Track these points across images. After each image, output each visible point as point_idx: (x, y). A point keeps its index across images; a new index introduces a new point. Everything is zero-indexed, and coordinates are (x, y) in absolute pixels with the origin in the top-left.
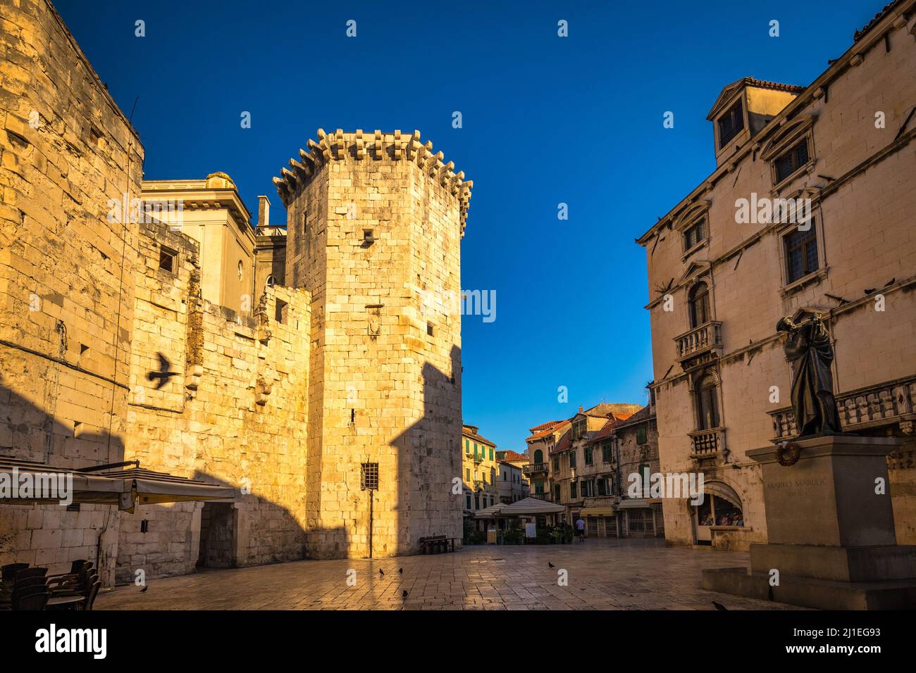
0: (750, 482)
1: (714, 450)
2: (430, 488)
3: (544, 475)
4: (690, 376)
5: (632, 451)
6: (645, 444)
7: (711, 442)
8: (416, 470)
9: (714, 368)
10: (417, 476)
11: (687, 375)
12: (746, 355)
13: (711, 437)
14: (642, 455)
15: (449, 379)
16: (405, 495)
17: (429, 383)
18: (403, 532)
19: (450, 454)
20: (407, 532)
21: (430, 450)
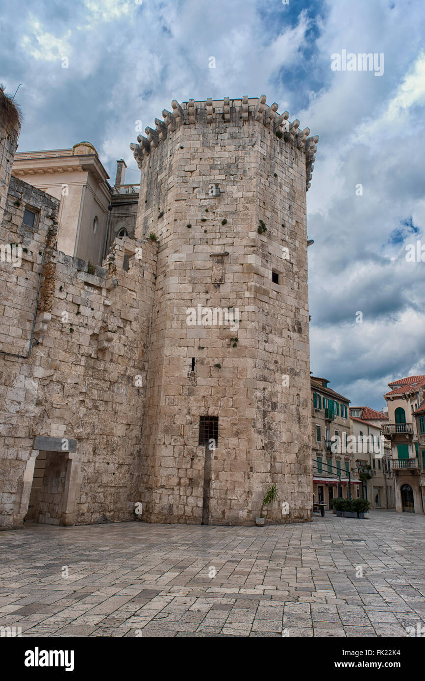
2: (275, 447)
3: (408, 437)
8: (260, 426)
10: (260, 433)
15: (296, 328)
16: (247, 453)
17: (274, 332)
18: (244, 496)
19: (298, 410)
20: (249, 497)
21: (274, 405)
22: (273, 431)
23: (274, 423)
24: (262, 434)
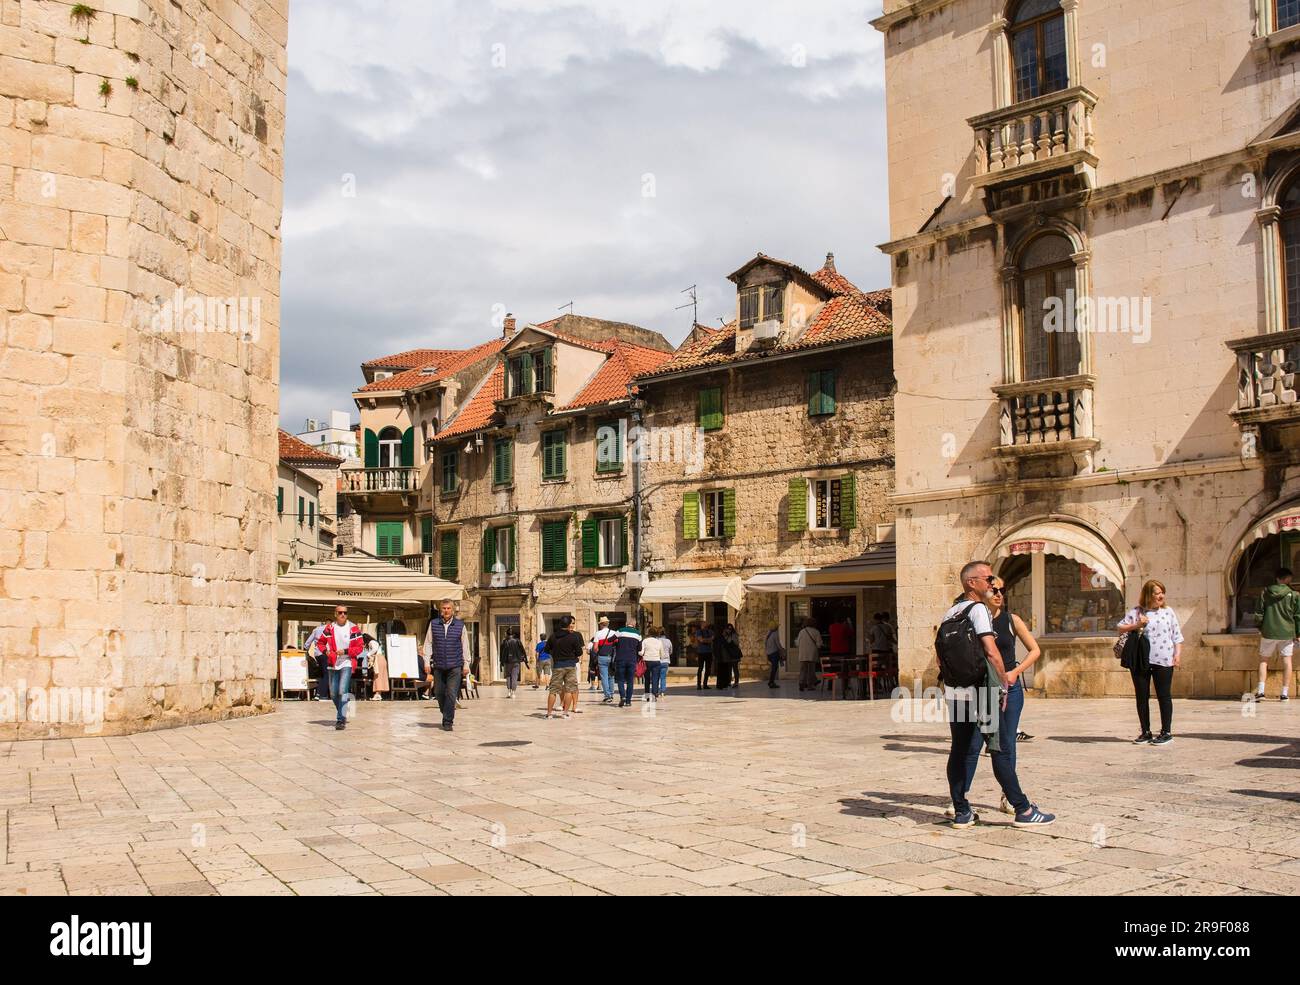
0: (1151, 520)
1: (1065, 435)
2: (186, 494)
3: (405, 504)
4: (1001, 232)
6: (720, 433)
7: (1057, 413)
8: (145, 422)
9: (1069, 216)
10: (145, 445)
11: (992, 228)
12: (1158, 194)
13: (1057, 400)
14: (710, 460)
15: (253, 122)
16: (106, 509)
17: (193, 112)
18: (97, 648)
19: (246, 386)
20: (113, 648)
21: (187, 359)
22: (180, 442)
23: (185, 419)
24: (153, 450)
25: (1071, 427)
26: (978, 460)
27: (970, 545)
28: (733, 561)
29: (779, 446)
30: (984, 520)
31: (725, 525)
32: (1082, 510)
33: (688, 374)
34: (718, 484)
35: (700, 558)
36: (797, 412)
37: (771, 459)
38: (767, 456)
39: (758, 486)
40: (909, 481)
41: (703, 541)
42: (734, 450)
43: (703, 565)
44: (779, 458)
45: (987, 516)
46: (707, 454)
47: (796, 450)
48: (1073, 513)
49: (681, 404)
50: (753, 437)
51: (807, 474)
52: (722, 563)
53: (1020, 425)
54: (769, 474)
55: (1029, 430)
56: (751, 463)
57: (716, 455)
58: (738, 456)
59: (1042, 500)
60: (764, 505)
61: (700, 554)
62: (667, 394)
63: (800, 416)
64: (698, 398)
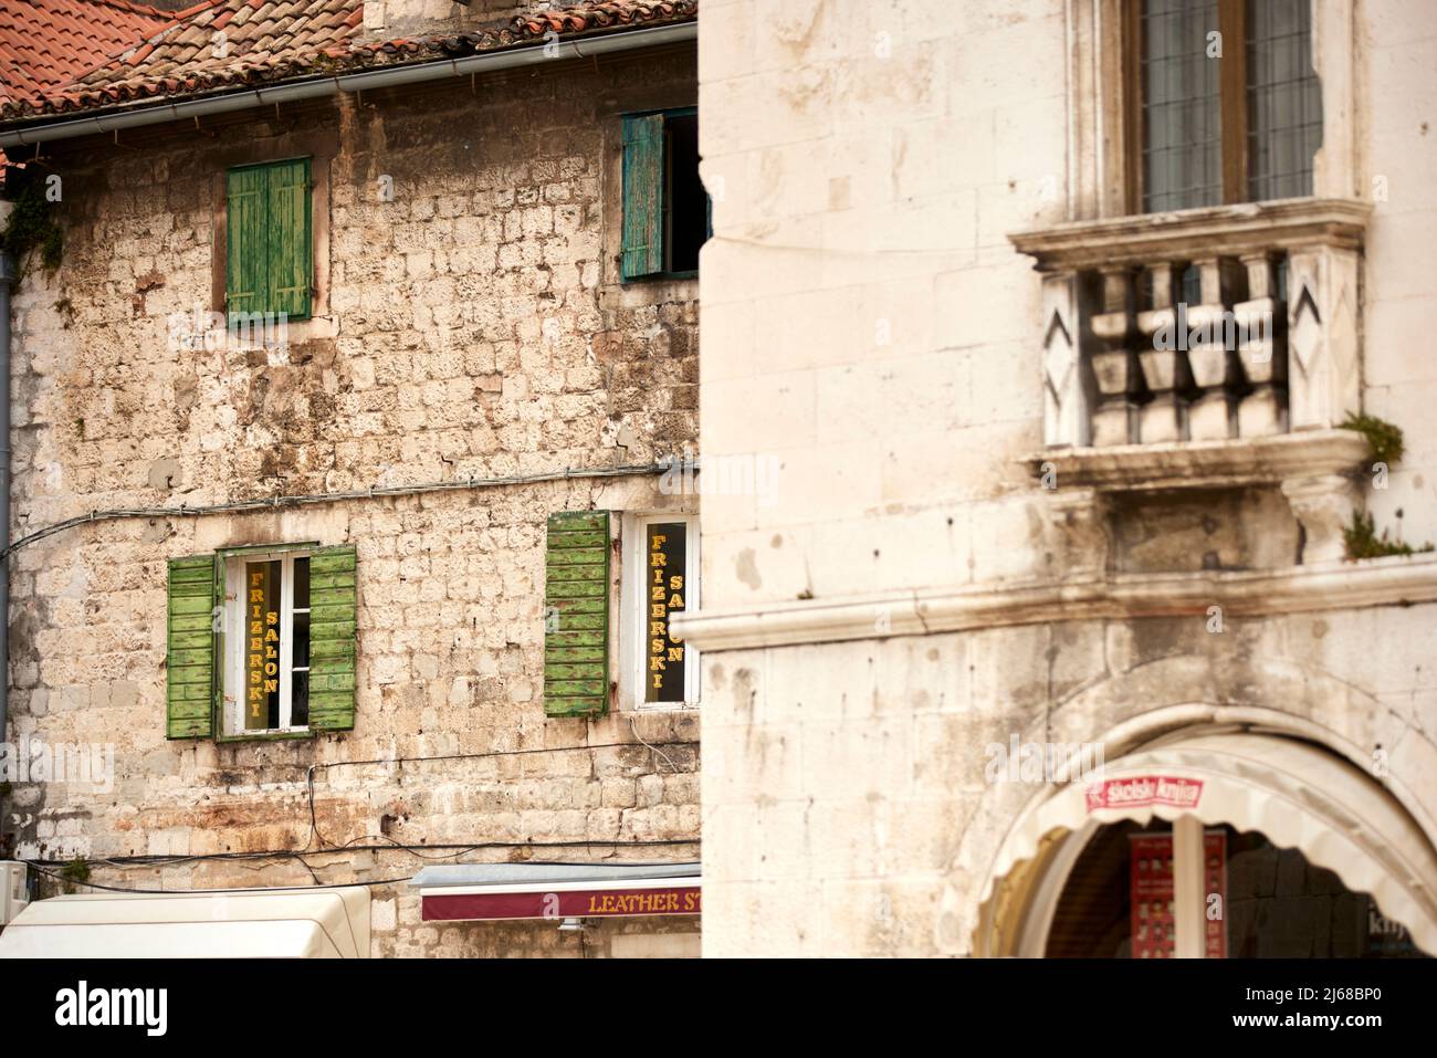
1: (1257, 417)
5: (159, 393)
6: (303, 333)
13: (1235, 287)
14: (261, 438)
25: (1279, 387)
26: (976, 501)
27: (947, 811)
28: (346, 824)
29: (513, 388)
30: (997, 722)
31: (314, 684)
32: (1323, 695)
33: (185, 110)
34: (293, 527)
35: (218, 811)
36: (580, 264)
37: (482, 437)
38: (470, 427)
39: (432, 540)
40: (746, 569)
41: (235, 745)
42: (350, 402)
43: (234, 840)
44: (511, 436)
45: (1008, 706)
46: (252, 414)
47: (572, 405)
48: (1295, 706)
49: (161, 224)
50: (417, 355)
51: (611, 498)
52: (303, 832)
53: (1110, 374)
54: (476, 490)
55: (1140, 395)
56: (410, 448)
57: (287, 421)
58: (367, 422)
59: (1188, 652)
60: (450, 614)
61: (217, 794)
62: (112, 181)
63: (592, 277)
64: (225, 202)
